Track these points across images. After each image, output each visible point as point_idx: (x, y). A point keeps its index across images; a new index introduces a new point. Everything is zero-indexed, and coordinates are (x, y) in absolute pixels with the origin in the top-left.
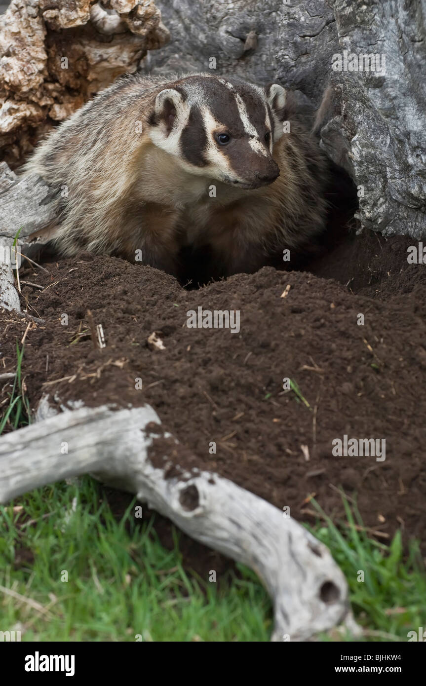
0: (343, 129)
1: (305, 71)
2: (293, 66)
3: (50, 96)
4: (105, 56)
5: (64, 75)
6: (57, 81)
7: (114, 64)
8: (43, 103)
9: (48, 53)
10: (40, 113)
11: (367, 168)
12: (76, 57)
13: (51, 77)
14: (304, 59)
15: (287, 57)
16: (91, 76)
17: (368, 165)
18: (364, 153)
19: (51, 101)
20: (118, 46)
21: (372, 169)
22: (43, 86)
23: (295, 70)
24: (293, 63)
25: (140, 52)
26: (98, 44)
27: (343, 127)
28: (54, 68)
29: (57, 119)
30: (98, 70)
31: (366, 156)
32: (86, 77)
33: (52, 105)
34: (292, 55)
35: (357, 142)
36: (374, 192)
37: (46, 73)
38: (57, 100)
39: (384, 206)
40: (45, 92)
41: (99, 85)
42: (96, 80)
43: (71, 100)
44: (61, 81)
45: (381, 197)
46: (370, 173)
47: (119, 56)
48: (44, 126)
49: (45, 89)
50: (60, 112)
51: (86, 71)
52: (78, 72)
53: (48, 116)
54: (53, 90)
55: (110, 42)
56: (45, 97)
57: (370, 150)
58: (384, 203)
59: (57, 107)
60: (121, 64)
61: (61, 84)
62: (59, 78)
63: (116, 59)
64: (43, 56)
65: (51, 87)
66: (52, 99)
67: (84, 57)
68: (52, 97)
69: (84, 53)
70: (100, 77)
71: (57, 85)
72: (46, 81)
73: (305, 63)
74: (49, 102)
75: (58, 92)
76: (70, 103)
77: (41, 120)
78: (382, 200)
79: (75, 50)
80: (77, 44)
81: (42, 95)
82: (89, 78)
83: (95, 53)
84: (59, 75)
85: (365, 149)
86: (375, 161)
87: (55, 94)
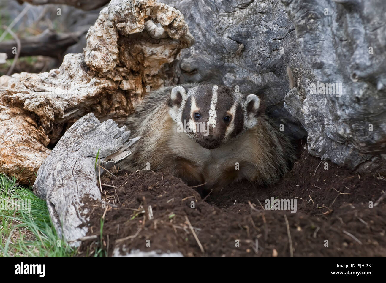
0: (298, 95)
1: (275, 60)
2: (268, 57)
3: (120, 75)
4: (155, 52)
5: (129, 63)
6: (125, 67)
7: (160, 56)
8: (115, 79)
9: (119, 49)
10: (114, 85)
11: (313, 119)
12: (137, 52)
13: (121, 64)
14: (275, 53)
15: (265, 52)
16: (146, 64)
17: (313, 116)
18: (311, 109)
19: (121, 78)
20: (163, 46)
21: (315, 119)
22: (116, 69)
23: (269, 59)
24: (268, 55)
25: (176, 49)
26: (151, 44)
27: (298, 94)
28: (123, 58)
29: (124, 89)
30: (150, 60)
31: (312, 111)
32: (143, 64)
33: (121, 81)
34: (267, 50)
35: (307, 103)
36: (317, 133)
37: (118, 61)
38: (124, 78)
39: (322, 142)
40: (118, 73)
41: (151, 69)
42: (149, 66)
43: (134, 78)
44: (127, 66)
45: (321, 136)
46: (314, 122)
47: (163, 52)
48: (117, 94)
49: (117, 70)
50: (126, 85)
51: (143, 61)
52: (138, 61)
53: (119, 87)
54: (123, 72)
55: (158, 43)
56: (117, 76)
57: (314, 107)
58: (322, 140)
59: (124, 82)
60: (164, 57)
61: (127, 68)
62: (126, 64)
63: (161, 53)
64: (116, 51)
65: (121, 70)
66: (122, 77)
67: (142, 52)
68: (122, 76)
69: (142, 50)
70: (151, 65)
71: (125, 68)
72: (118, 66)
73: (275, 55)
74: (120, 79)
75: (125, 73)
76: (133, 80)
77: (114, 90)
78: (321, 138)
79: (136, 47)
80: (138, 44)
81: (115, 74)
82: (145, 65)
83: (148, 49)
84: (126, 63)
85: (311, 107)
86: (317, 114)
87: (123, 74)
